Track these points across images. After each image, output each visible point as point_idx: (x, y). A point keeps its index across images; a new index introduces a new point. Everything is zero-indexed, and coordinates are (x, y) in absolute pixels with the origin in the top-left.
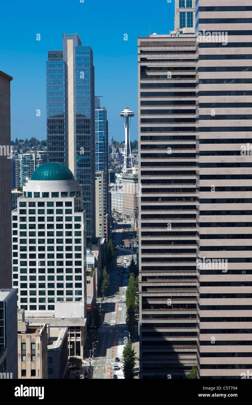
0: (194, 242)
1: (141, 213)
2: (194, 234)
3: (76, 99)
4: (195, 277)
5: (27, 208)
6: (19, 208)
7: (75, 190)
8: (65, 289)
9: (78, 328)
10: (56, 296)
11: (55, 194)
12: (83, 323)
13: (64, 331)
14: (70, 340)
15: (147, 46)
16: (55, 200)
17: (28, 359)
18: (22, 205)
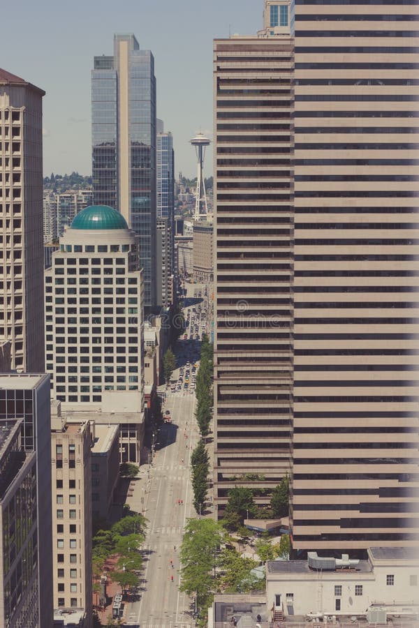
0: (288, 312)
1: (217, 273)
5: (66, 266)
6: (54, 266)
7: (129, 242)
8: (115, 374)
9: (133, 426)
10: (103, 384)
11: (103, 249)
12: (139, 419)
13: (114, 429)
14: (123, 441)
15: (226, 51)
16: (102, 256)
17: (66, 465)
18: (59, 261)
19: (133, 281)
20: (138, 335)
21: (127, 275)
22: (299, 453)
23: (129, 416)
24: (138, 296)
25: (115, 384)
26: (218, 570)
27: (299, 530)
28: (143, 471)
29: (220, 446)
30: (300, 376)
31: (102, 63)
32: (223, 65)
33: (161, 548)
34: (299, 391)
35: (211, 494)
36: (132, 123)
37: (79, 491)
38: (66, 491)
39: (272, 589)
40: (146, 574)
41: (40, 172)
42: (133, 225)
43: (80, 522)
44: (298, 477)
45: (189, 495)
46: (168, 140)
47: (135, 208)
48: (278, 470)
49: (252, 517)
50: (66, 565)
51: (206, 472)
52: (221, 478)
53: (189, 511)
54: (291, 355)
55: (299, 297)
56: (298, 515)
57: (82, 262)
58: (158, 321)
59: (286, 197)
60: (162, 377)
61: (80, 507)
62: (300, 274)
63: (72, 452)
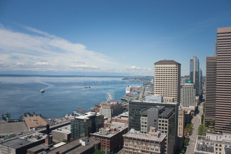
0: (215, 96)
1: (206, 90)
2: (215, 94)
3: (195, 67)
4: (215, 103)
5: (185, 88)
6: (183, 88)
7: (194, 85)
8: (191, 103)
9: (193, 111)
10: (189, 105)
11: (190, 86)
12: (194, 110)
13: (190, 111)
14: (191, 113)
15: (208, 58)
16: (190, 87)
17: (181, 115)
18: (184, 87)
19: (194, 90)
20: (195, 98)
21: (193, 90)
22: (216, 116)
23: (193, 109)
24: (195, 93)
25: (191, 105)
26: (204, 132)
27: (216, 128)
28: (194, 117)
29: (206, 114)
30: (217, 105)
31: (191, 60)
32: (207, 60)
33: (196, 128)
34: (216, 107)
35: (204, 121)
36: (195, 68)
37: (183, 119)
38: (181, 119)
39: (207, 135)
40: (193, 132)
41: (180, 75)
42: (195, 83)
43: (183, 123)
44: (216, 120)
45: (201, 121)
46: (201, 71)
47: (196, 80)
48: (214, 119)
49: (210, 125)
50: (180, 129)
51: (203, 118)
52: (205, 119)
53: (200, 124)
54: (215, 102)
55: (217, 94)
56: (216, 125)
57: (187, 87)
58: (198, 96)
59: (216, 79)
60: (199, 104)
61: (183, 121)
62: (217, 90)
63: (182, 114)
